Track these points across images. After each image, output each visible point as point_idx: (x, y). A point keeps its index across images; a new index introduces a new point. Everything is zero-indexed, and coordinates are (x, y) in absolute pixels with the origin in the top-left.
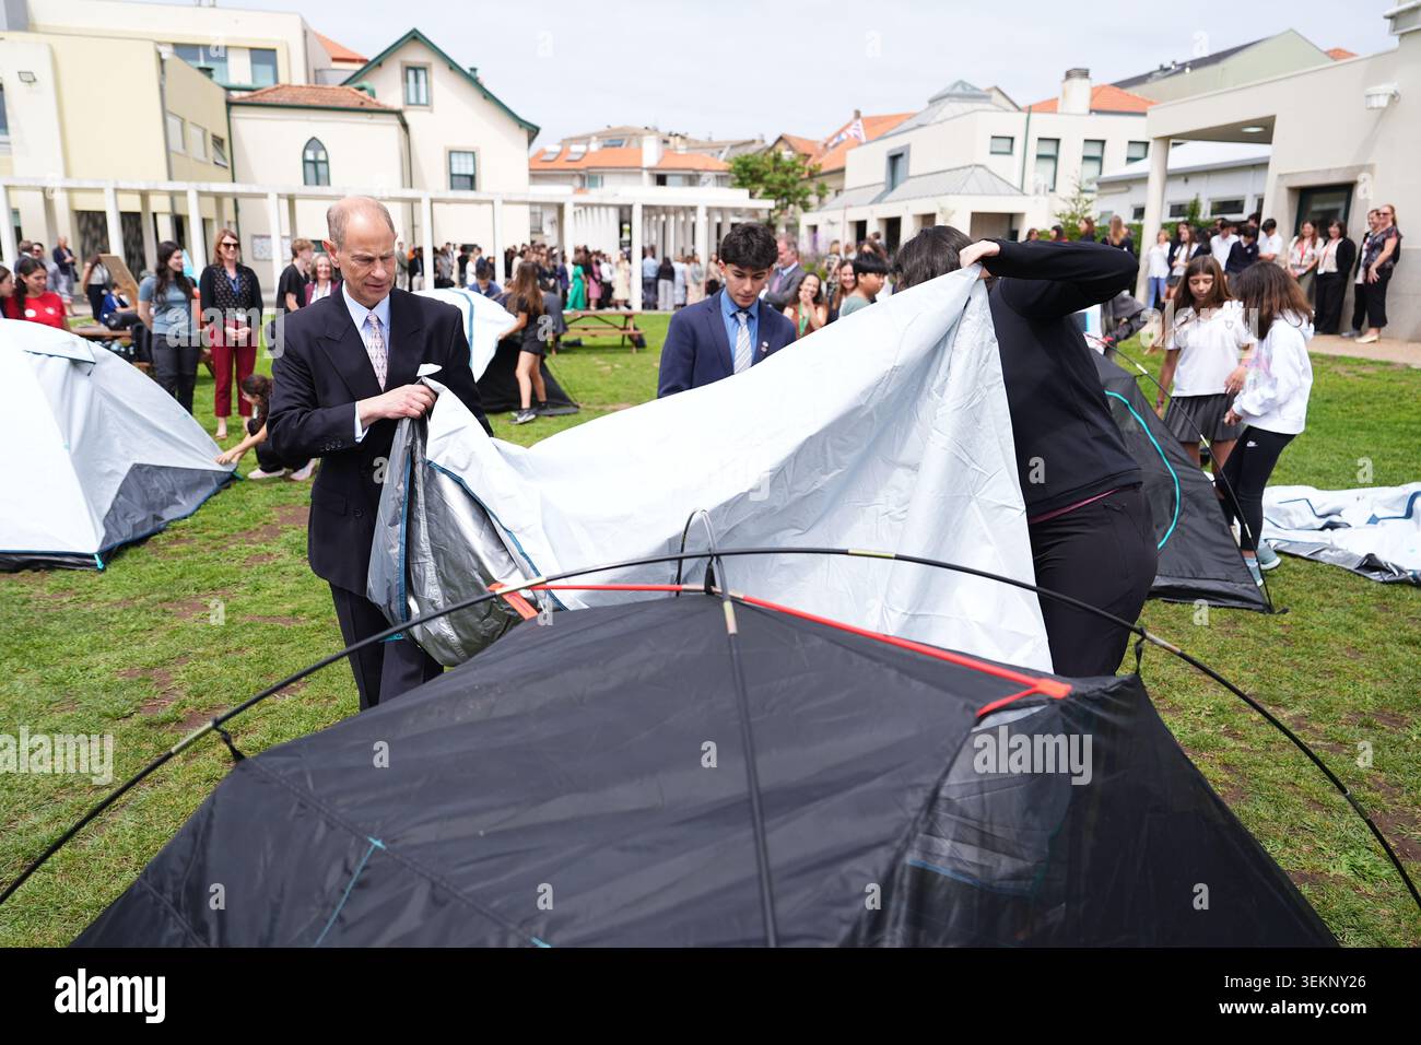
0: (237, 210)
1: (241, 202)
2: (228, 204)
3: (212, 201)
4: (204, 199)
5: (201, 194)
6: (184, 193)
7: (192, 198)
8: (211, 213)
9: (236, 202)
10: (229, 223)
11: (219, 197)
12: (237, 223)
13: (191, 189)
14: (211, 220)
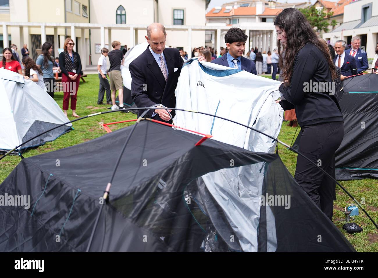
0: (90, 34)
1: (92, 31)
2: (87, 32)
3: (80, 30)
4: (77, 30)
5: (76, 27)
6: (70, 27)
7: (73, 29)
8: (79, 35)
9: (90, 30)
10: (86, 39)
11: (83, 29)
12: (90, 39)
13: (72, 25)
14: (80, 38)
